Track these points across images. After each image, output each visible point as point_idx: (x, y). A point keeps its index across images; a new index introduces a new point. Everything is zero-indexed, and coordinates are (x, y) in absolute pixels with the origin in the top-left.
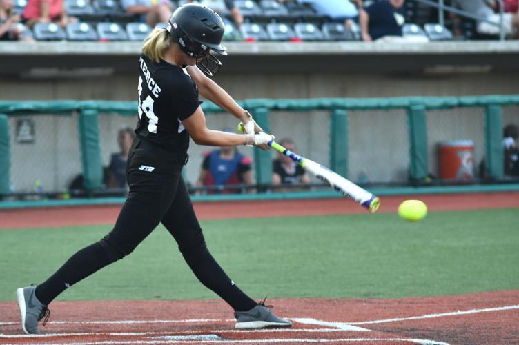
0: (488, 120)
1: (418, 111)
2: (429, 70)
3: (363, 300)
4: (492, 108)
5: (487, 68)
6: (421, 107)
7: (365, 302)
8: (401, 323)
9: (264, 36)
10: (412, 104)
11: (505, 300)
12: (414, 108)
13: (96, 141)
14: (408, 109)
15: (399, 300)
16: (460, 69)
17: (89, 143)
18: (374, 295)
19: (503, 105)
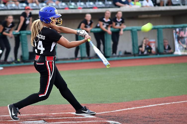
0: (158, 33)
1: (134, 31)
2: (140, 16)
3: (99, 104)
4: (159, 29)
5: (159, 15)
6: (135, 30)
7: (99, 105)
8: (107, 113)
9: (85, 6)
10: (133, 29)
11: (145, 103)
12: (133, 30)
13: (26, 44)
14: (131, 31)
15: (111, 104)
16: (150, 16)
17: (24, 45)
18: (103, 102)
19: (163, 28)
